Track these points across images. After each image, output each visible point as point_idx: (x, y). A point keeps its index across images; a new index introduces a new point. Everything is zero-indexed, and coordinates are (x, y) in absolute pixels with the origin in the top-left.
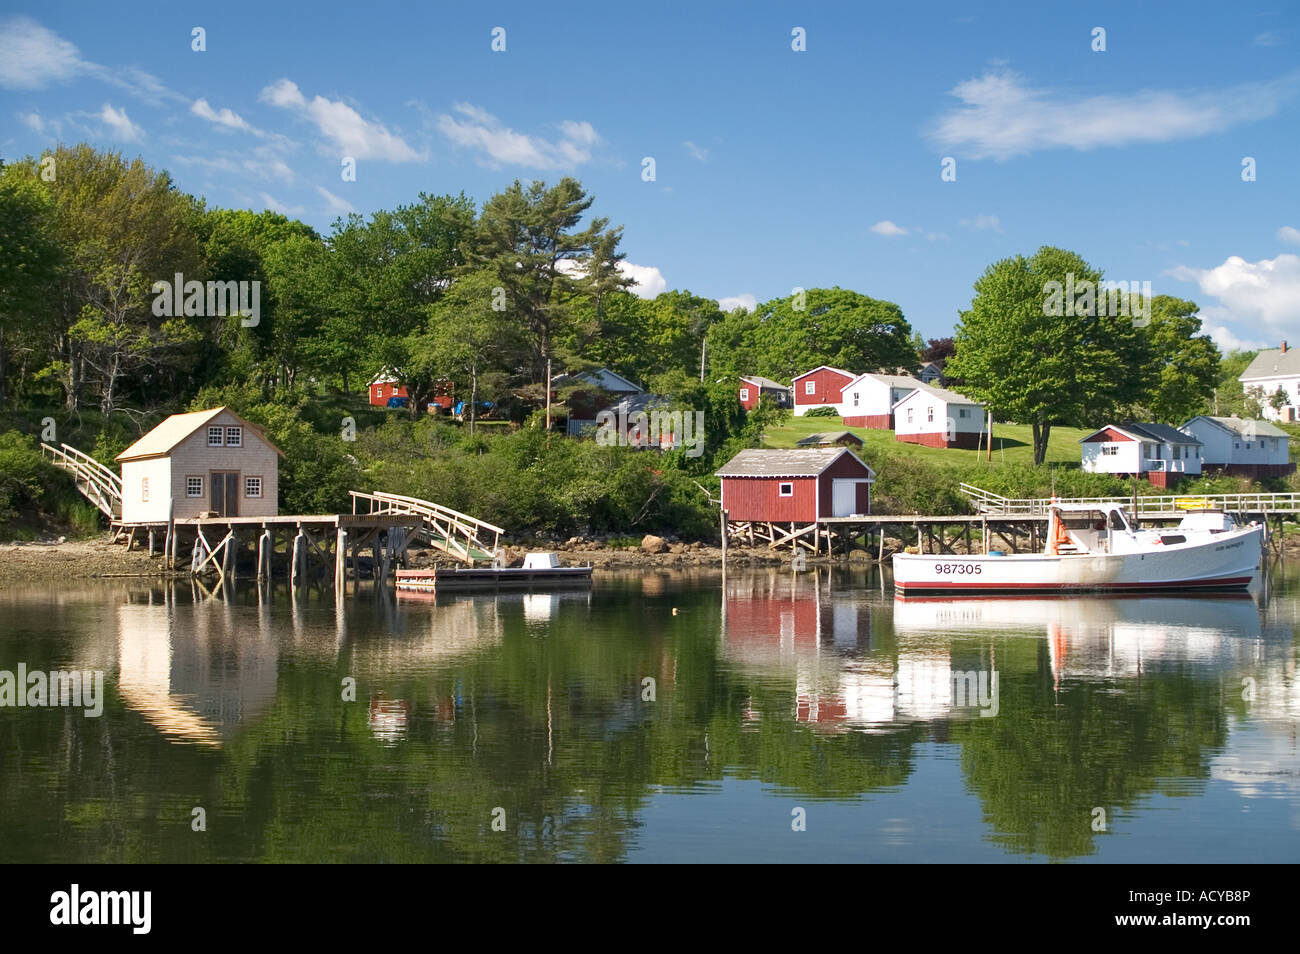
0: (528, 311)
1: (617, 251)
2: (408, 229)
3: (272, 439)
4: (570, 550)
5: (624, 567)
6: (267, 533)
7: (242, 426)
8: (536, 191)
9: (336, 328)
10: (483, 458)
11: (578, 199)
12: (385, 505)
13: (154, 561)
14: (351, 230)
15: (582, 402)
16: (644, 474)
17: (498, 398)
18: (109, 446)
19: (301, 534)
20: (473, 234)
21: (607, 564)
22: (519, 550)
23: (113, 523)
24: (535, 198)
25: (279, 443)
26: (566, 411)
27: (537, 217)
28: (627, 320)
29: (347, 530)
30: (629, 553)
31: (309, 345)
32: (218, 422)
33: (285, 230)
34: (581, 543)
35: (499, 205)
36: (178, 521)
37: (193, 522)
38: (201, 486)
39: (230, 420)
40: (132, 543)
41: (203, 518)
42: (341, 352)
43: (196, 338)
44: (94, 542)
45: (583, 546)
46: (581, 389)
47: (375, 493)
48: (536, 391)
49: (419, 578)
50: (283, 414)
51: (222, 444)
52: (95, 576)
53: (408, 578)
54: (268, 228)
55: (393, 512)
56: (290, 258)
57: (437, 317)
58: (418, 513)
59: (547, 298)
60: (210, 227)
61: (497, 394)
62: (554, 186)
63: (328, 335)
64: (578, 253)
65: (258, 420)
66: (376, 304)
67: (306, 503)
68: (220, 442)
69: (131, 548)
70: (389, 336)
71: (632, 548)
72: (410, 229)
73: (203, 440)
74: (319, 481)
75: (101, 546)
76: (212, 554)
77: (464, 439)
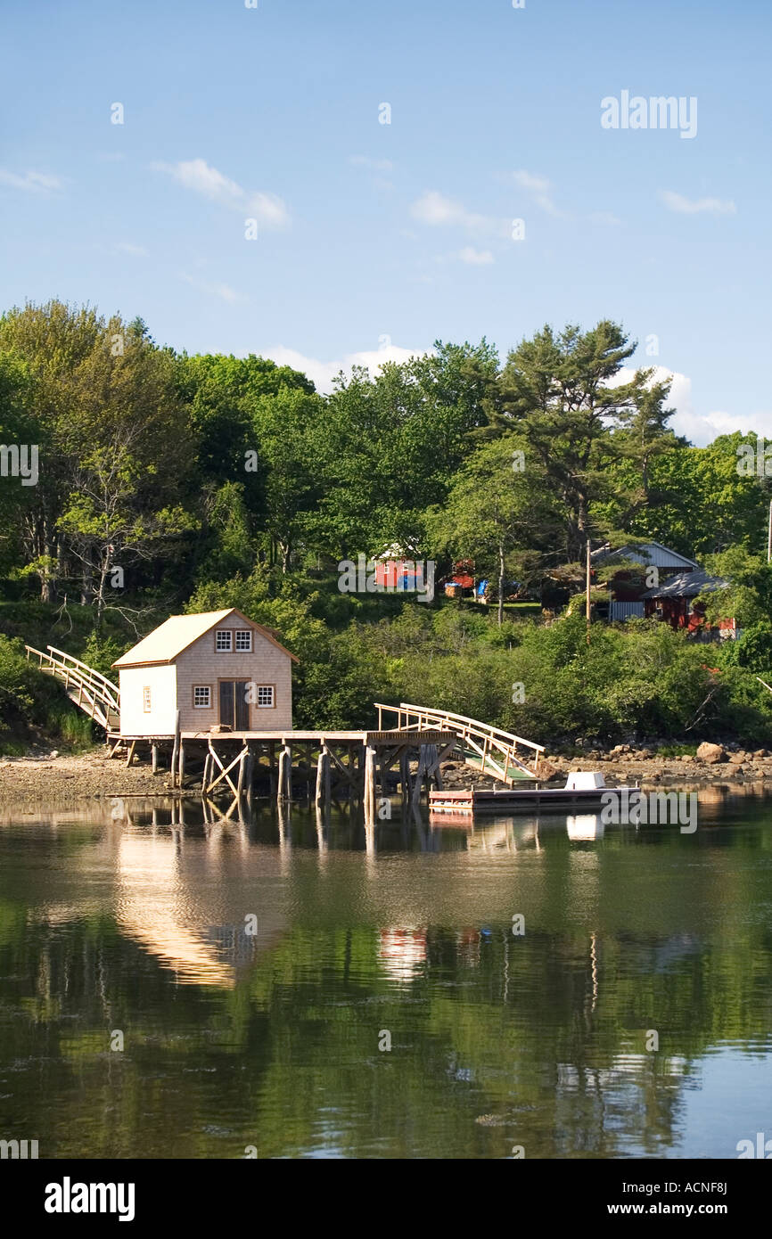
0: (562, 477)
1: (665, 406)
2: (422, 384)
3: (280, 639)
4: (615, 760)
5: (676, 780)
6: (287, 750)
7: (253, 629)
8: (569, 337)
9: (340, 501)
10: (514, 653)
11: (619, 345)
12: (413, 720)
13: (158, 778)
14: (356, 387)
15: (627, 583)
16: (698, 672)
17: (528, 581)
18: (100, 649)
19: (325, 752)
20: (497, 389)
21: (658, 778)
22: (557, 761)
23: (109, 736)
24: (568, 346)
25: (288, 645)
26: (607, 595)
27: (571, 368)
28: (678, 482)
29: (375, 748)
30: (682, 765)
31: (310, 520)
32: (226, 625)
33: (273, 378)
34: (628, 752)
35: (526, 355)
36: (184, 735)
37: (202, 736)
38: (209, 696)
39: (238, 623)
40: (132, 757)
41: (215, 733)
42: (346, 528)
43: (194, 527)
44: (89, 757)
45: (630, 755)
46: (625, 568)
47: (402, 705)
48: (573, 571)
49: (455, 800)
50: (292, 611)
51: (231, 650)
52: (98, 796)
53: (443, 800)
54: (255, 377)
55: (422, 727)
56: (283, 415)
57: (458, 491)
58: (450, 728)
59: (584, 462)
60: (194, 386)
61: (526, 576)
62: (591, 331)
63: (332, 509)
64: (619, 410)
65: (266, 618)
66: (387, 473)
67: (319, 711)
68: (228, 647)
69: (131, 764)
70: (401, 508)
71: (686, 758)
72: (425, 385)
73: (210, 646)
74: (333, 685)
75: (97, 761)
76: (225, 772)
77: (491, 630)
